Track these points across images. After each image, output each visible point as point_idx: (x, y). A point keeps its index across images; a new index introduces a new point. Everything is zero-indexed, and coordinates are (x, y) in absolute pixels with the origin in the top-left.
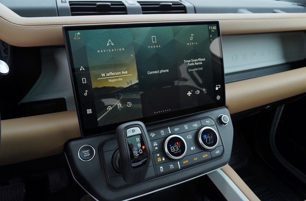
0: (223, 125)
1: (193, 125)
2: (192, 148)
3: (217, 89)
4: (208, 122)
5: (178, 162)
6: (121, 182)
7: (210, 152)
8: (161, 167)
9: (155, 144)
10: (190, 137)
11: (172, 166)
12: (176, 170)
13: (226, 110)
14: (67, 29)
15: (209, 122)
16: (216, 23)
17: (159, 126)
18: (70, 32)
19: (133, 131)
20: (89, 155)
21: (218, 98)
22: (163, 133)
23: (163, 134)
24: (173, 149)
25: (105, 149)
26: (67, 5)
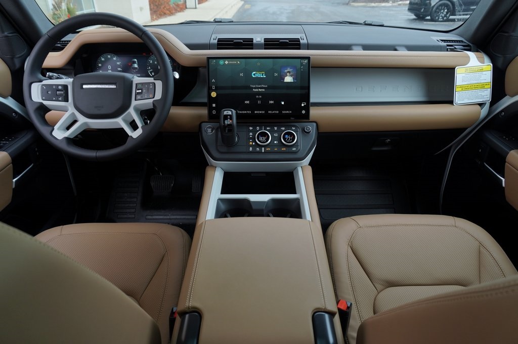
1: (281, 128)
2: (275, 142)
3: (303, 105)
5: (263, 148)
7: (287, 147)
8: (251, 148)
9: (251, 134)
10: (276, 135)
11: (258, 149)
12: (260, 152)
14: (209, 58)
16: (308, 58)
17: (257, 124)
18: (210, 60)
20: (211, 131)
21: (303, 112)
22: (257, 128)
24: (261, 139)
26: (216, 41)
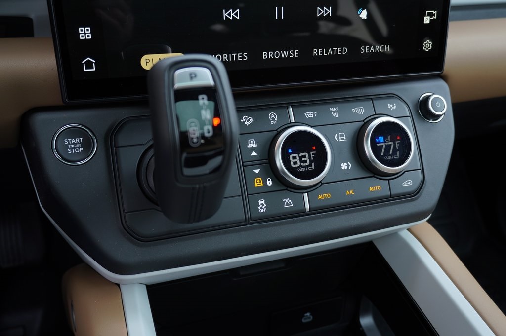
0: (431, 121)
1: (353, 111)
2: (344, 166)
3: (427, 20)
4: (392, 106)
5: (306, 195)
6: (158, 223)
7: (389, 180)
8: (262, 202)
9: (252, 144)
10: (342, 137)
11: (288, 202)
12: (299, 214)
13: (441, 83)
15: (395, 108)
17: (266, 101)
19: (192, 76)
20: (81, 150)
21: (428, 45)
22: (273, 119)
23: (273, 123)
24: (295, 160)
25: (122, 140)
